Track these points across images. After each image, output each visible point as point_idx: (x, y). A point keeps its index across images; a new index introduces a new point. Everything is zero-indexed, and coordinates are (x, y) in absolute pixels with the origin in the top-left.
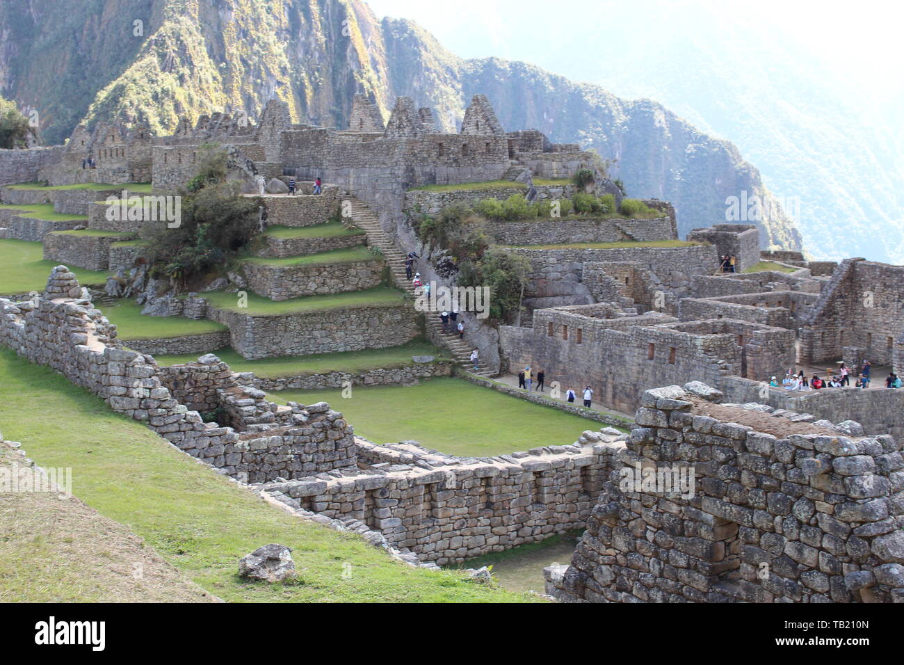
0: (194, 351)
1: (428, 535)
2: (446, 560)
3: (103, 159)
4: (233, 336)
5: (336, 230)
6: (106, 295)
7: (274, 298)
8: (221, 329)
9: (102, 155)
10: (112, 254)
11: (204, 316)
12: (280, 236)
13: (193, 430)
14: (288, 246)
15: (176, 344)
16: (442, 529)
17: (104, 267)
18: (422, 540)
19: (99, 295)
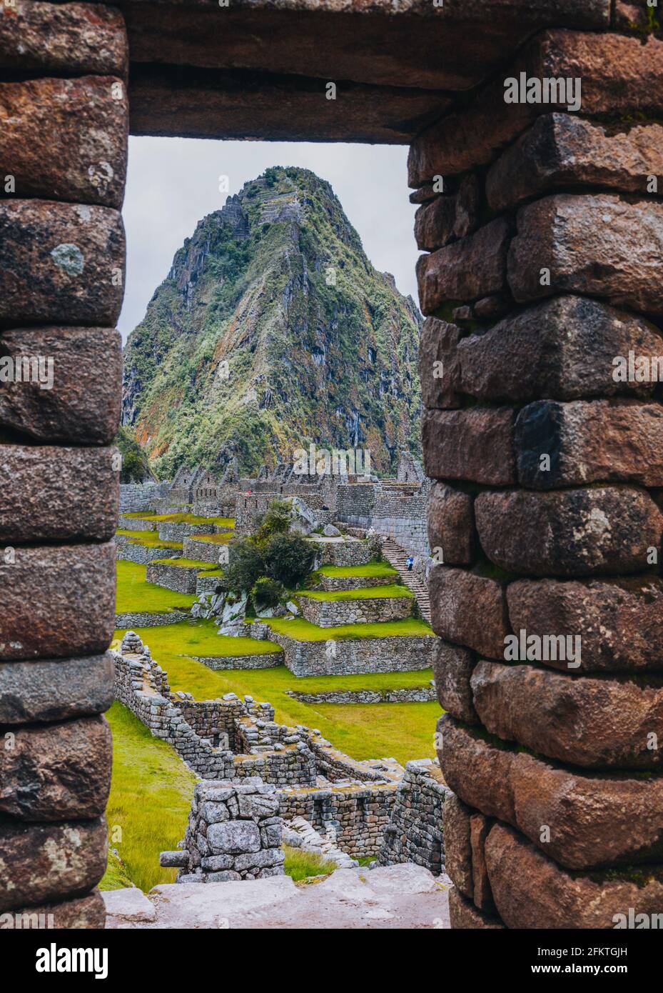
0: (255, 667)
1: (360, 834)
2: (373, 853)
3: (200, 498)
4: (287, 657)
5: (377, 570)
6: (192, 617)
7: (321, 626)
8: (278, 650)
9: (199, 495)
10: (199, 582)
11: (265, 637)
12: (330, 575)
13: (204, 752)
14: (336, 583)
15: (241, 662)
16: (370, 830)
17: (192, 590)
18: (355, 837)
19: (186, 616)
